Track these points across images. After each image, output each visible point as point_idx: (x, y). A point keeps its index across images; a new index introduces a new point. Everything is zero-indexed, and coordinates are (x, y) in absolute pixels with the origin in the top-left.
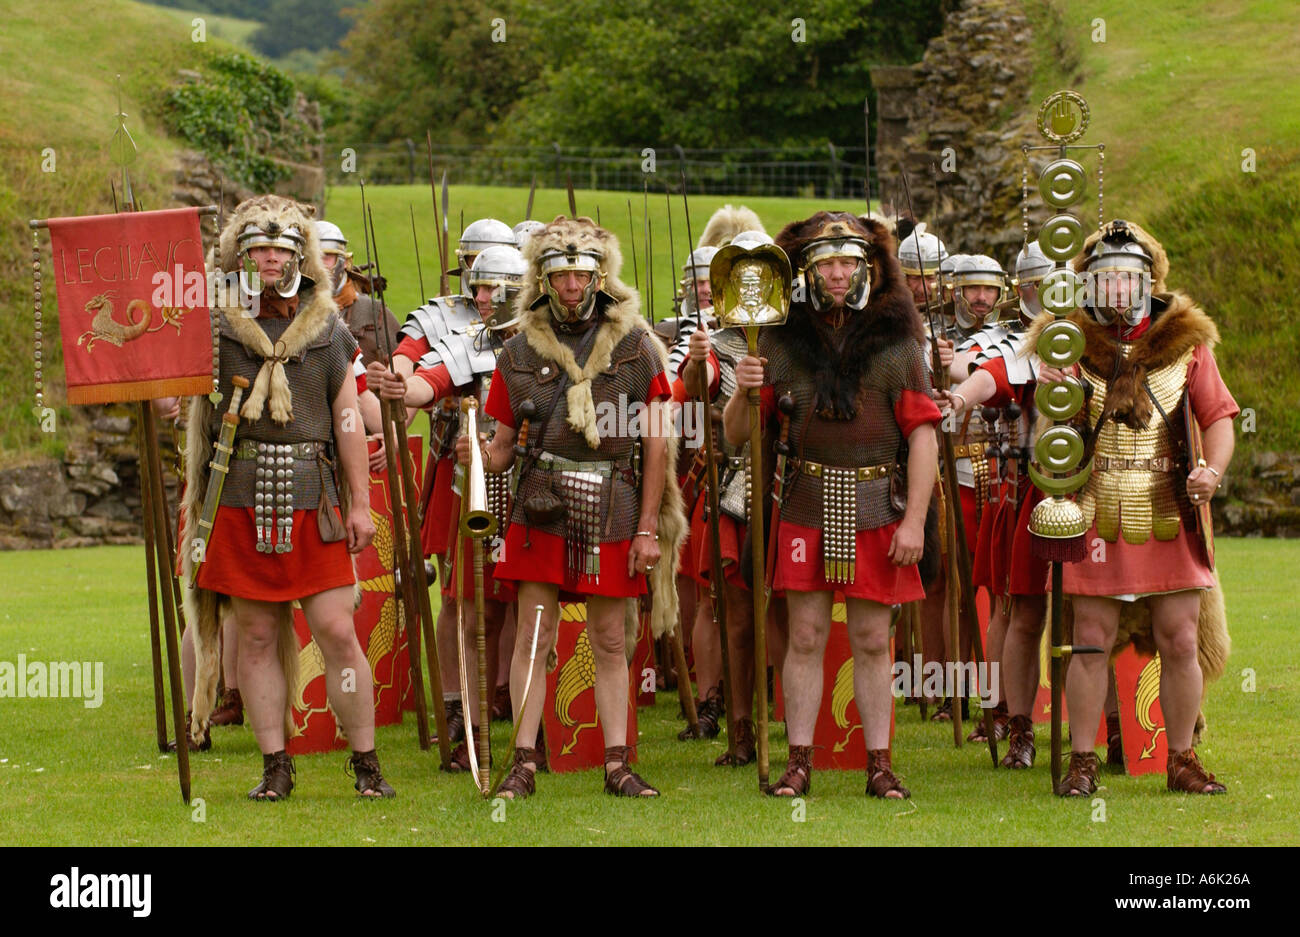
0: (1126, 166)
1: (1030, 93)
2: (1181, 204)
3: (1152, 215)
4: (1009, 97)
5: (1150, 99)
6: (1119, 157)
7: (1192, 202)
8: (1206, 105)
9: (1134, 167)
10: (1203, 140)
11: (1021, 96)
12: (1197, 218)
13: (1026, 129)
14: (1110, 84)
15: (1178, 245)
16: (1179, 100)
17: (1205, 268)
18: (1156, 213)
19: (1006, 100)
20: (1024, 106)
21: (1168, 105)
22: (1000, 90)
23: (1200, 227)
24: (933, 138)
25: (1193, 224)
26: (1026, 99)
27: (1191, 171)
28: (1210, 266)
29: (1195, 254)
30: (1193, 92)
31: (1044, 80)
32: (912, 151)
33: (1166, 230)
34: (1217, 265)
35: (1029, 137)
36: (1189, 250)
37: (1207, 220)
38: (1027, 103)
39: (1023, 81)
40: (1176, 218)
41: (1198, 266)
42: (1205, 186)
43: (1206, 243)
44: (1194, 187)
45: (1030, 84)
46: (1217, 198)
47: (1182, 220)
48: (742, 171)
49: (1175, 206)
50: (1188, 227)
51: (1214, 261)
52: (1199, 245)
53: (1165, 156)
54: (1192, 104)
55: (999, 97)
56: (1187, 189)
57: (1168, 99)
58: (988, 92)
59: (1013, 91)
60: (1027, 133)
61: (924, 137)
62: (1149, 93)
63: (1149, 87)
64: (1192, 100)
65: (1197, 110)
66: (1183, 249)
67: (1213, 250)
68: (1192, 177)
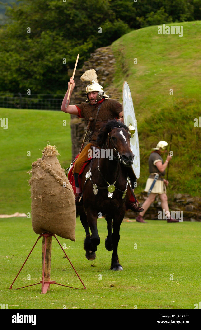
0: (139, 103)
1: (113, 79)
2: (155, 115)
3: (146, 119)
4: (107, 81)
5: (148, 82)
6: (137, 100)
7: (158, 115)
8: (165, 84)
9: (141, 104)
10: (163, 96)
11: (111, 80)
12: (160, 120)
13: (110, 91)
14: (136, 77)
15: (154, 128)
16: (158, 82)
17: (162, 135)
18: (147, 118)
19: (106, 81)
20: (112, 83)
21: (154, 84)
22: (104, 78)
23: (161, 122)
24: (83, 93)
25: (158, 121)
26: (112, 81)
27: (158, 105)
28: (163, 135)
29: (159, 131)
30: (161, 80)
31: (118, 75)
32: (77, 97)
33: (150, 123)
34: (166, 135)
35: (110, 93)
36: (157, 130)
37: (163, 120)
38: (112, 82)
39: (111, 76)
40: (153, 120)
41: (160, 135)
42: (163, 110)
43: (162, 128)
44: (159, 110)
45: (114, 76)
46: (166, 114)
47: (155, 120)
48: (44, 101)
49: (153, 116)
50: (157, 123)
51: (164, 133)
52: (160, 128)
53: (151, 100)
54: (161, 84)
55: (104, 80)
56: (157, 111)
57: (154, 82)
58: (101, 79)
59: (108, 78)
60: (110, 92)
61: (80, 92)
62: (148, 80)
63: (148, 78)
64: (161, 83)
65: (162, 86)
66: (155, 129)
67: (164, 130)
68: (159, 107)
